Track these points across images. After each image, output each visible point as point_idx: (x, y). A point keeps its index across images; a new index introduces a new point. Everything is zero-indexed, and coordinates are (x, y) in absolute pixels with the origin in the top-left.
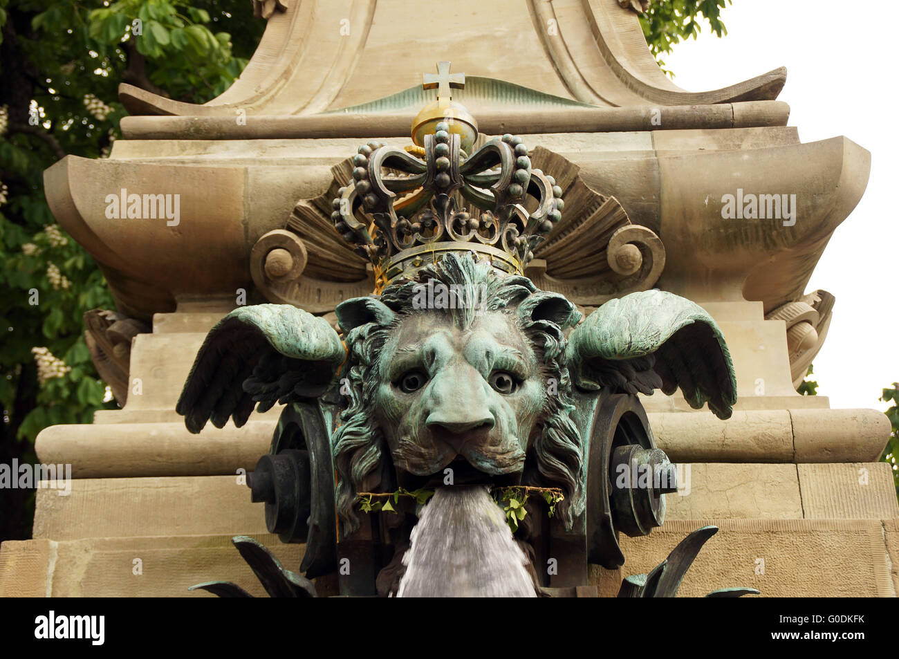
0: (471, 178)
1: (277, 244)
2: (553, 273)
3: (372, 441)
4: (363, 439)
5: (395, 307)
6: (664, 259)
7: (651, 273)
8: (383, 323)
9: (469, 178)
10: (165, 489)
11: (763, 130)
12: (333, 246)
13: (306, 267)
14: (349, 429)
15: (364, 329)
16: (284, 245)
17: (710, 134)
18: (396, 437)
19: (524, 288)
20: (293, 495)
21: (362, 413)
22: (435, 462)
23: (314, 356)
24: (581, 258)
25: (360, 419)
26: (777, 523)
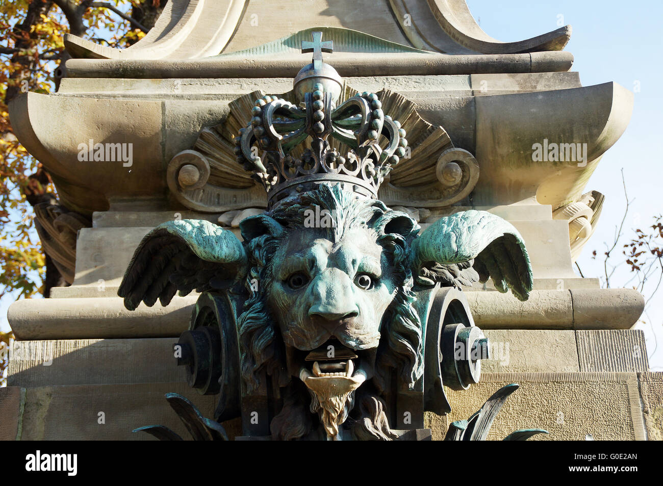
0: (339, 122)
1: (188, 161)
2: (395, 182)
3: (267, 324)
4: (261, 322)
5: (283, 223)
6: (478, 173)
7: (469, 183)
8: (275, 235)
9: (336, 122)
10: (105, 348)
11: (553, 74)
12: (230, 162)
13: (209, 177)
14: (251, 315)
15: (261, 239)
16: (192, 162)
17: (513, 77)
18: (286, 322)
19: (379, 208)
20: (208, 361)
21: (260, 303)
22: (315, 341)
23: (224, 260)
24: (416, 172)
25: (259, 307)
26: (560, 376)
